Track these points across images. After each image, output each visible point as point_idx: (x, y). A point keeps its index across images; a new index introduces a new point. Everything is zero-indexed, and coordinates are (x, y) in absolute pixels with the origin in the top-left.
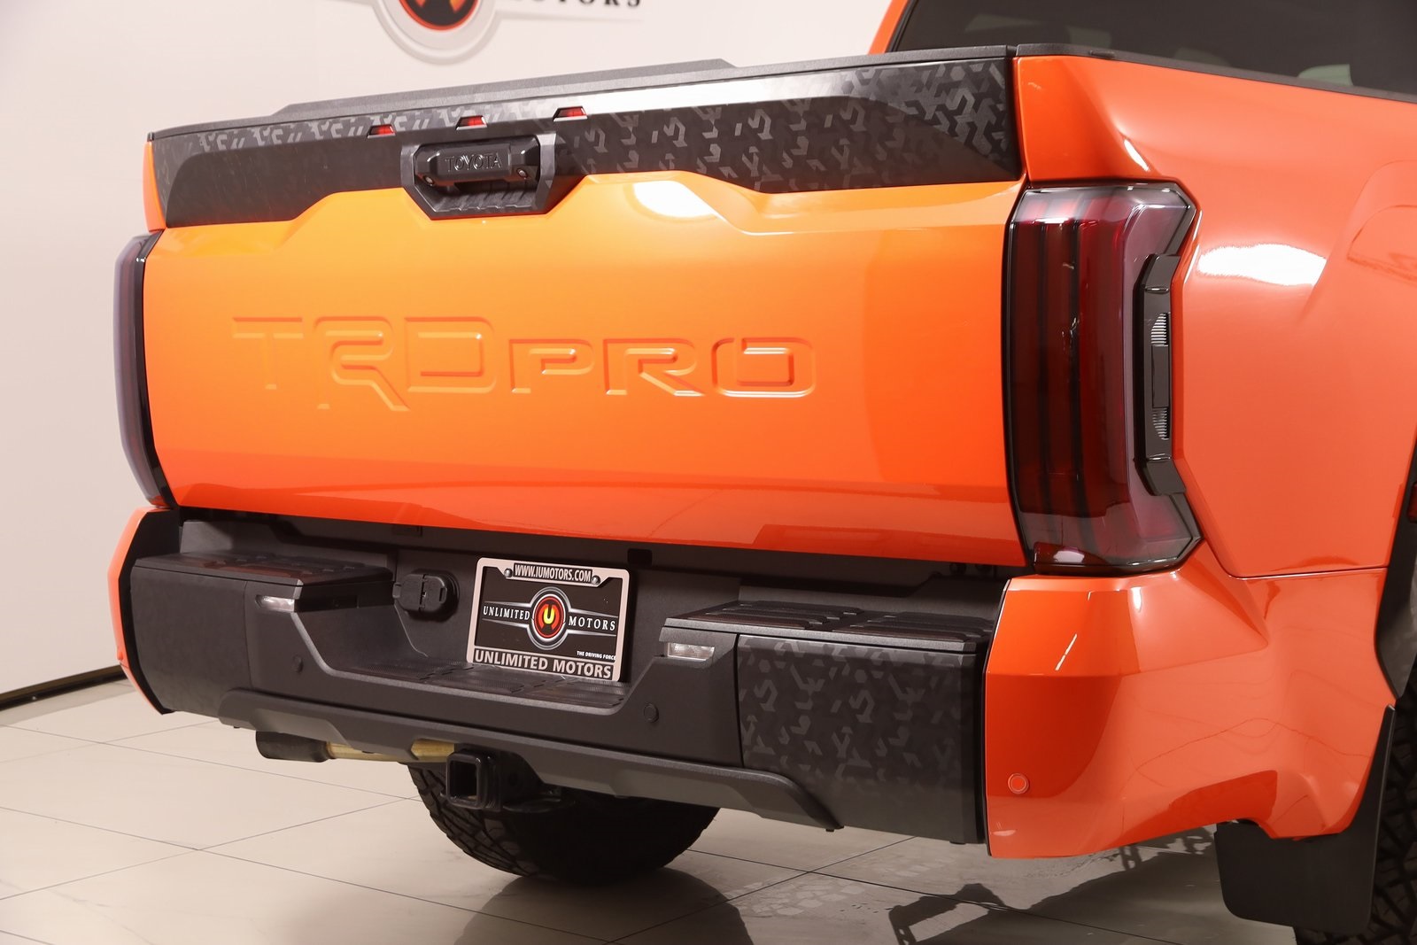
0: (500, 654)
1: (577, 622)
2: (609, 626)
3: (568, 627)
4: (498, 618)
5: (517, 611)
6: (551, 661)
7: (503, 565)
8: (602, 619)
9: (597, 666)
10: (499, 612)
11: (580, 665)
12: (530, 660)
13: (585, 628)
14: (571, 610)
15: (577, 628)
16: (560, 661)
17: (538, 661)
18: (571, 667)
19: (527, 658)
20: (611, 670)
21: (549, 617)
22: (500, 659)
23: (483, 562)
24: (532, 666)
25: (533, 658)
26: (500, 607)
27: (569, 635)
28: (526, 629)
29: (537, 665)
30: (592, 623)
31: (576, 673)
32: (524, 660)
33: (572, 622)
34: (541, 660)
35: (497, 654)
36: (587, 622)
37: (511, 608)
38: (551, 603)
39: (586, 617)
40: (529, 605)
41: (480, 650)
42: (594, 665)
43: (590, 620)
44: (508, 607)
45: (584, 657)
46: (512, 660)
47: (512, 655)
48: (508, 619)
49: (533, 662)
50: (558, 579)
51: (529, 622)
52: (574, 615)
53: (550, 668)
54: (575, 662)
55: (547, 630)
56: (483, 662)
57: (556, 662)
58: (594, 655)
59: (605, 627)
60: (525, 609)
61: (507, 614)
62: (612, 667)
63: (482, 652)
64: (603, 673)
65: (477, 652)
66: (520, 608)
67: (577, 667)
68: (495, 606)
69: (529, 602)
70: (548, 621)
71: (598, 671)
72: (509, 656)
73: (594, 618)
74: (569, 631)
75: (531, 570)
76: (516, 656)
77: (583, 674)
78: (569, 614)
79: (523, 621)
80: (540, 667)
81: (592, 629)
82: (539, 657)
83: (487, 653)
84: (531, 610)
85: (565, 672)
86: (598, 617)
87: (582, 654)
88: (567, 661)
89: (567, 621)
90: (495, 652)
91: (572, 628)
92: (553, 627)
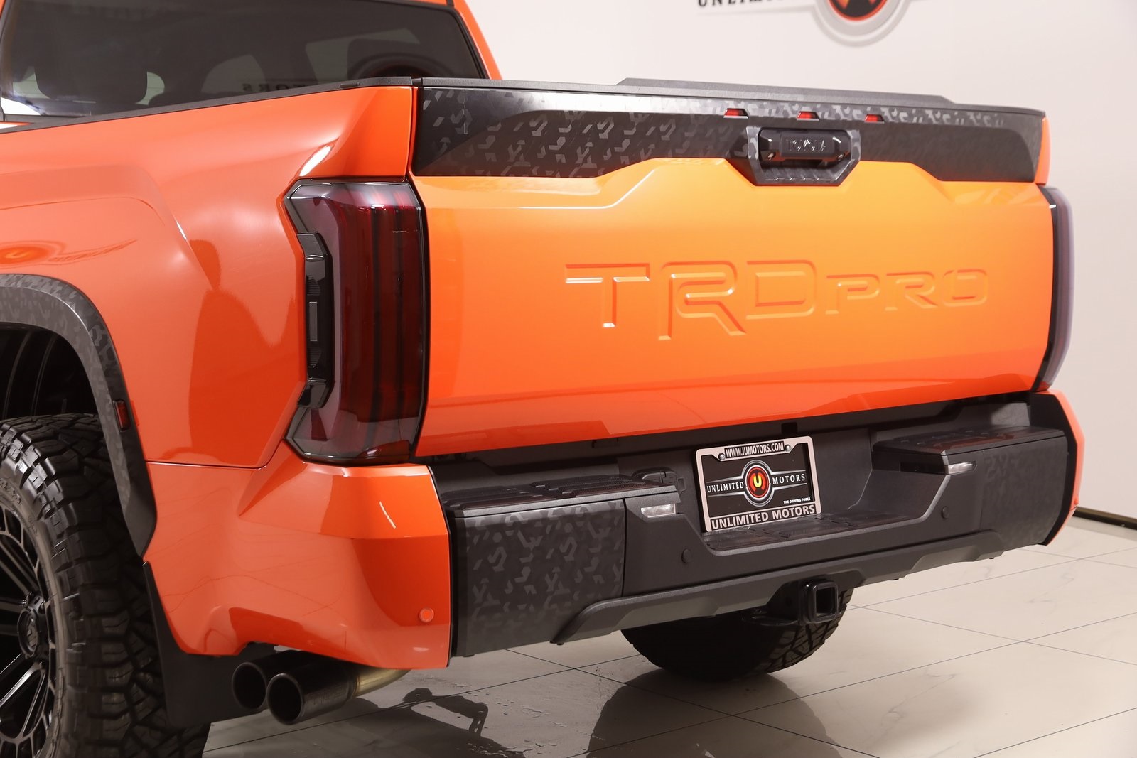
0: (731, 518)
1: (779, 480)
2: (800, 478)
3: (773, 486)
4: (721, 492)
5: (733, 484)
6: (770, 513)
7: (716, 452)
8: (795, 474)
9: (804, 507)
10: (720, 488)
11: (792, 510)
12: (754, 517)
13: (785, 484)
14: (772, 473)
15: (779, 485)
16: (776, 511)
17: (760, 515)
18: (785, 513)
19: (752, 516)
20: (814, 507)
21: (758, 482)
22: (732, 522)
23: (700, 453)
24: (757, 521)
25: (756, 515)
26: (719, 484)
27: (775, 491)
28: (743, 495)
29: (761, 519)
30: (789, 478)
31: (790, 516)
32: (750, 518)
33: (775, 481)
34: (763, 514)
35: (728, 519)
36: (785, 479)
37: (728, 482)
38: (756, 472)
39: (784, 475)
40: (741, 477)
41: (715, 520)
42: (801, 507)
43: (787, 477)
44: (725, 483)
45: (790, 504)
46: (741, 519)
47: (740, 516)
48: (729, 491)
49: (757, 518)
50: (760, 453)
51: (744, 490)
52: (775, 476)
53: (771, 518)
54: (788, 509)
55: (759, 492)
56: (719, 528)
57: (774, 512)
58: (795, 501)
59: (798, 479)
60: (739, 481)
61: (726, 488)
62: (814, 504)
63: (717, 521)
64: (809, 510)
65: (713, 521)
66: (735, 481)
67: (790, 512)
68: (715, 484)
69: (740, 475)
70: (758, 485)
71: (806, 510)
72: (738, 518)
73: (789, 475)
74: (774, 489)
75: (739, 451)
76: (743, 517)
77: (795, 516)
78: (771, 477)
79: (740, 490)
80: (763, 520)
81: (790, 483)
82: (761, 513)
83: (721, 521)
84: (743, 480)
85: (783, 518)
86: (792, 474)
87: (787, 502)
88: (781, 510)
89: (772, 481)
90: (726, 518)
91: (776, 486)
92: (763, 488)
